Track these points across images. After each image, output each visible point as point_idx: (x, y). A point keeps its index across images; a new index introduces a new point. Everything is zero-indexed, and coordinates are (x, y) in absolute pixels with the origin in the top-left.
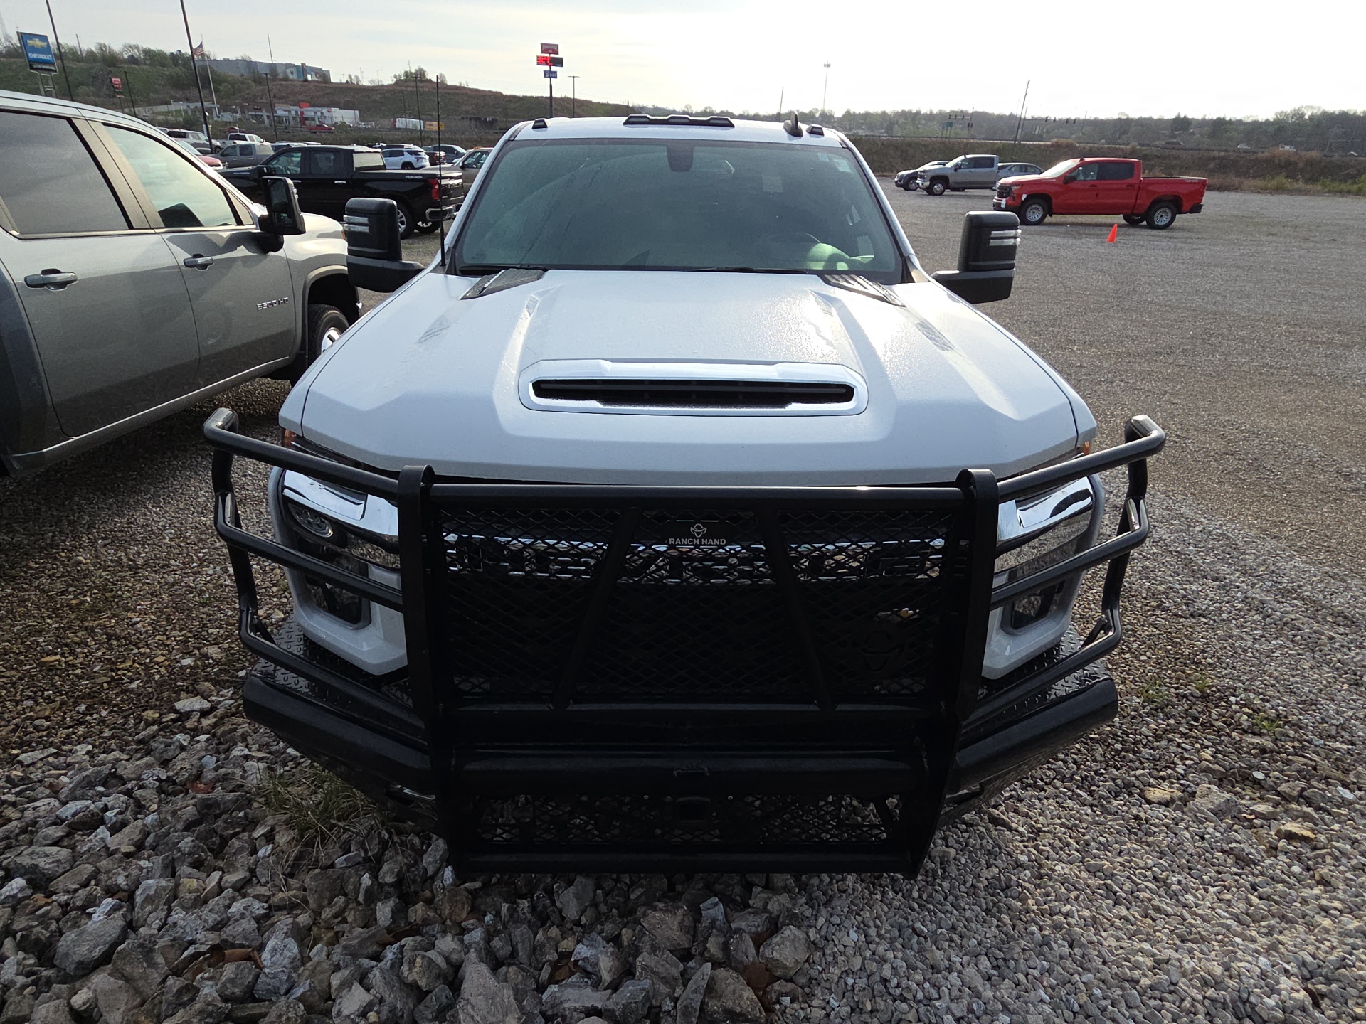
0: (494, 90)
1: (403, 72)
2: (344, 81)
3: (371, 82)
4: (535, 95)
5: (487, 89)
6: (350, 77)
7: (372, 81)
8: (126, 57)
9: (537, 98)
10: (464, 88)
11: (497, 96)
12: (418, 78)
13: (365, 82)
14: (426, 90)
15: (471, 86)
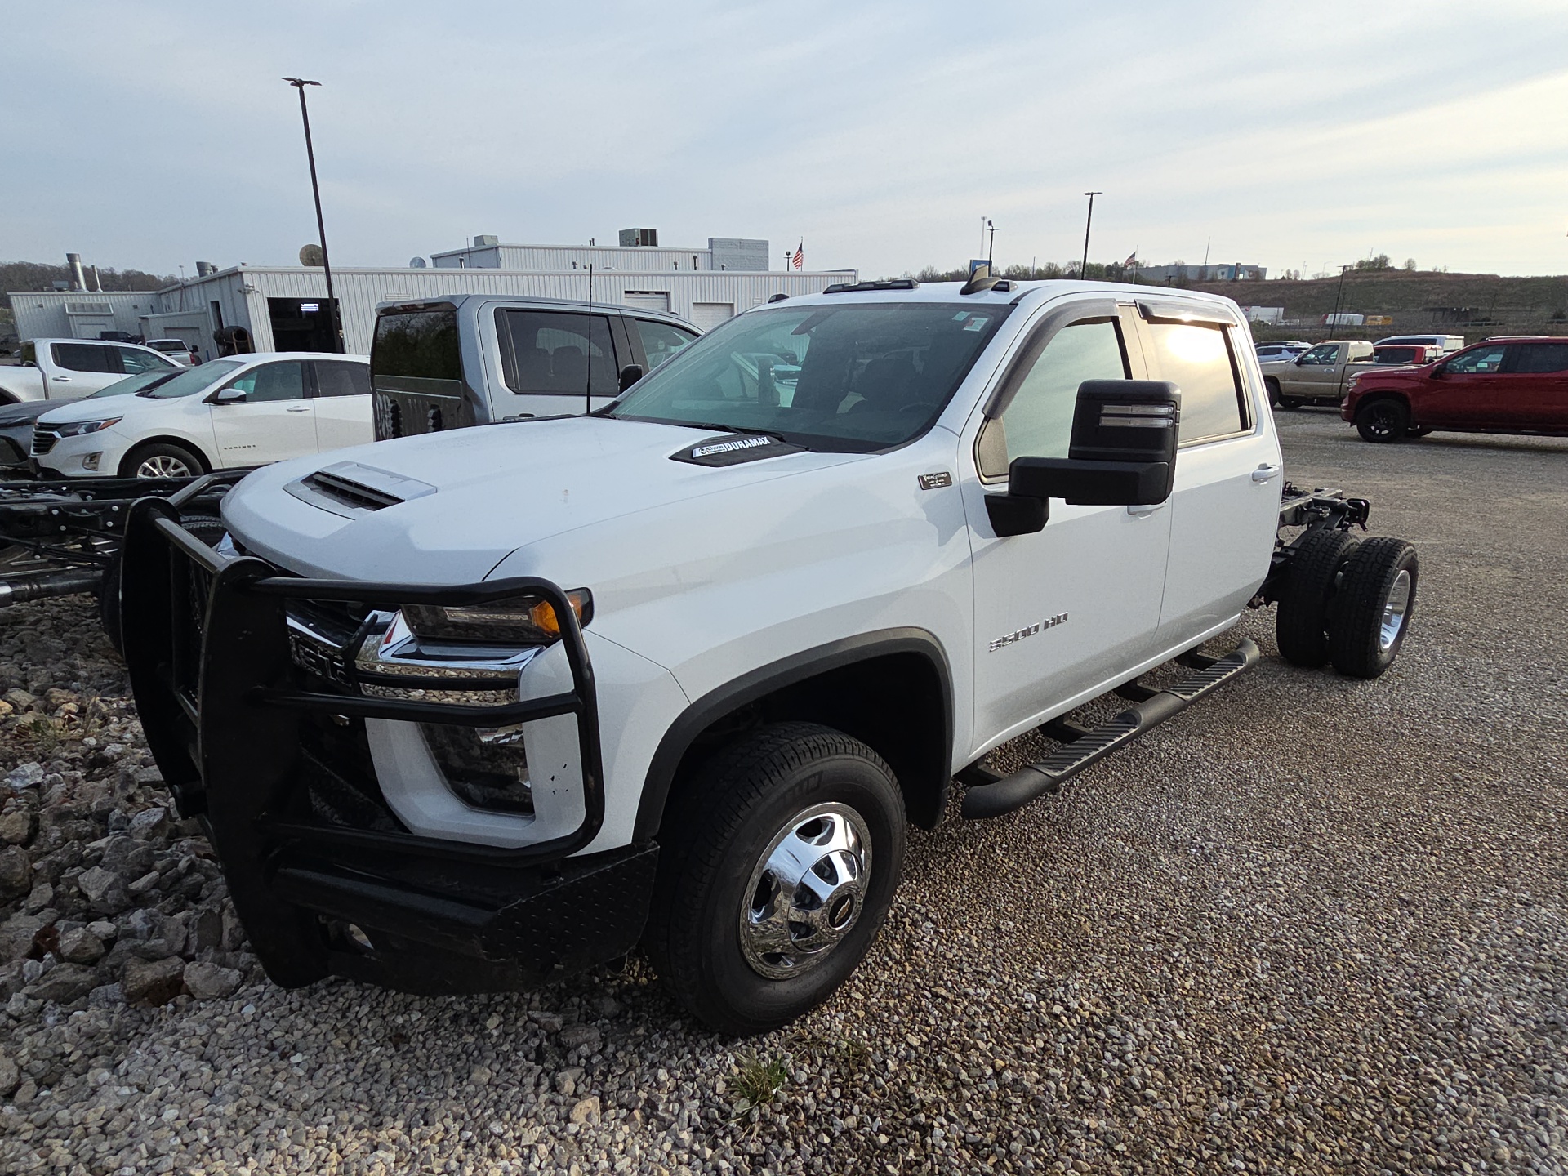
0: (1486, 272)
1: (1357, 262)
2: (1279, 278)
3: (1313, 276)
4: (1552, 274)
5: (1475, 273)
6: (1288, 272)
7: (1318, 275)
8: (1067, 272)
9: (1555, 278)
10: (1439, 274)
11: (1493, 280)
12: (1379, 266)
13: (1307, 276)
14: (1382, 279)
15: (1450, 271)
